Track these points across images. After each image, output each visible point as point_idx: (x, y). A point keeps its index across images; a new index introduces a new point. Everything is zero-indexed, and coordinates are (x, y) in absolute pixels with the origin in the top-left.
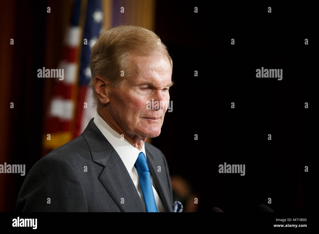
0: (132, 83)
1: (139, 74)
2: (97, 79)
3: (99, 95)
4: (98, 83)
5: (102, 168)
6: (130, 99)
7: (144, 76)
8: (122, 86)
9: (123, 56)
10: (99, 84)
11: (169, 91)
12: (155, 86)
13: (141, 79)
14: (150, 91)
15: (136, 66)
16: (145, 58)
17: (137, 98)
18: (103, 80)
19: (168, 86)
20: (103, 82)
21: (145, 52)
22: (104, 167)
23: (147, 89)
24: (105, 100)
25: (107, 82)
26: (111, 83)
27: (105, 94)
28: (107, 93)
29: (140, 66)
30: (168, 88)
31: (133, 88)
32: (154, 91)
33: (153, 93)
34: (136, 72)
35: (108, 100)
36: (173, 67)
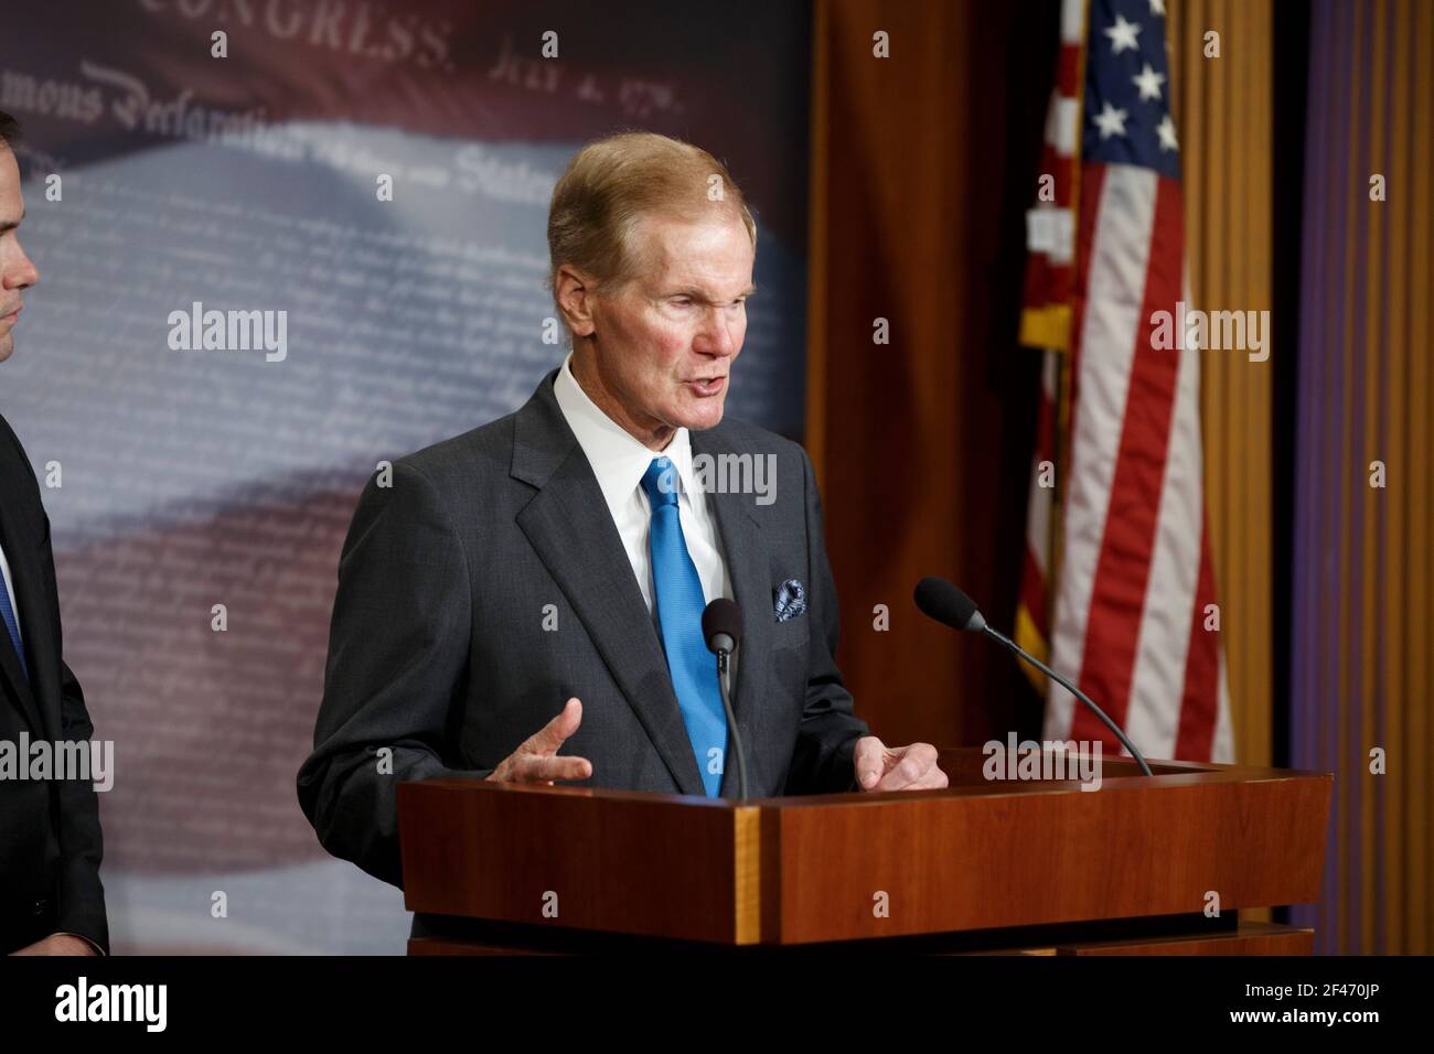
0: (652, 292)
1: (668, 269)
2: (565, 275)
3: (570, 313)
4: (567, 282)
5: (531, 492)
6: (643, 331)
7: (682, 274)
8: (627, 296)
9: (631, 221)
10: (569, 286)
11: (746, 305)
12: (711, 299)
13: (673, 281)
14: (696, 308)
15: (663, 250)
16: (684, 229)
17: (662, 328)
18: (579, 278)
19: (742, 295)
20: (580, 282)
21: (686, 214)
22: (538, 490)
23: (687, 305)
24: (586, 329)
25: (589, 284)
26: (600, 286)
27: (584, 312)
28: (589, 310)
29: (671, 247)
30: (743, 298)
31: (653, 303)
32: (708, 309)
33: (704, 317)
34: (662, 262)
35: (590, 329)
36: (757, 244)
